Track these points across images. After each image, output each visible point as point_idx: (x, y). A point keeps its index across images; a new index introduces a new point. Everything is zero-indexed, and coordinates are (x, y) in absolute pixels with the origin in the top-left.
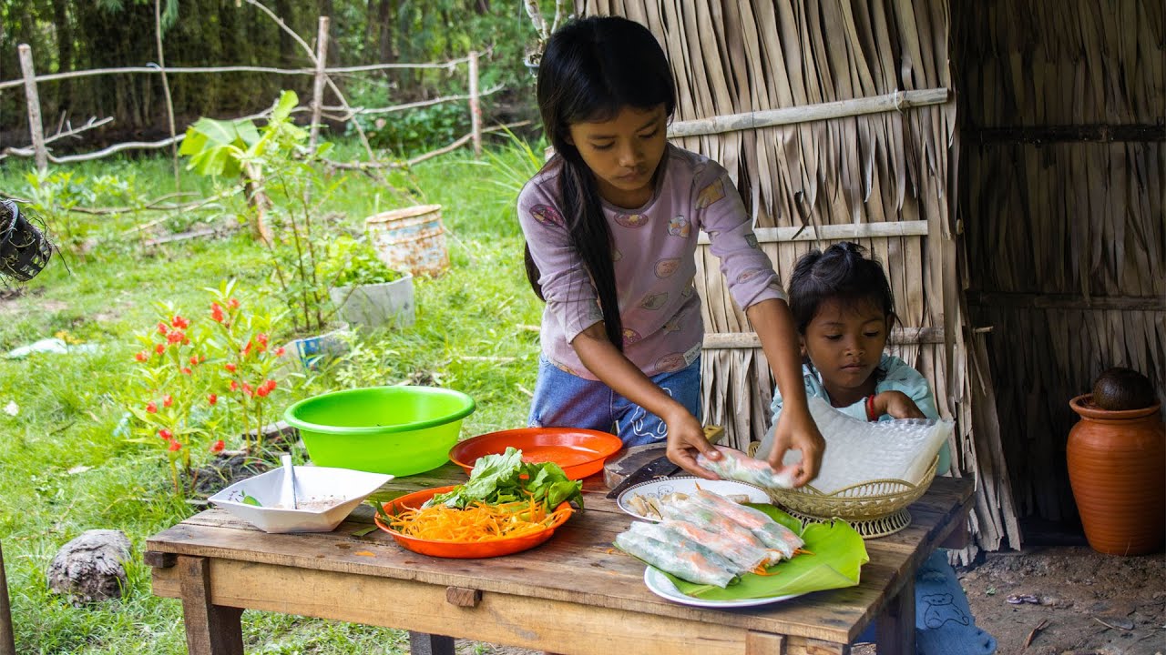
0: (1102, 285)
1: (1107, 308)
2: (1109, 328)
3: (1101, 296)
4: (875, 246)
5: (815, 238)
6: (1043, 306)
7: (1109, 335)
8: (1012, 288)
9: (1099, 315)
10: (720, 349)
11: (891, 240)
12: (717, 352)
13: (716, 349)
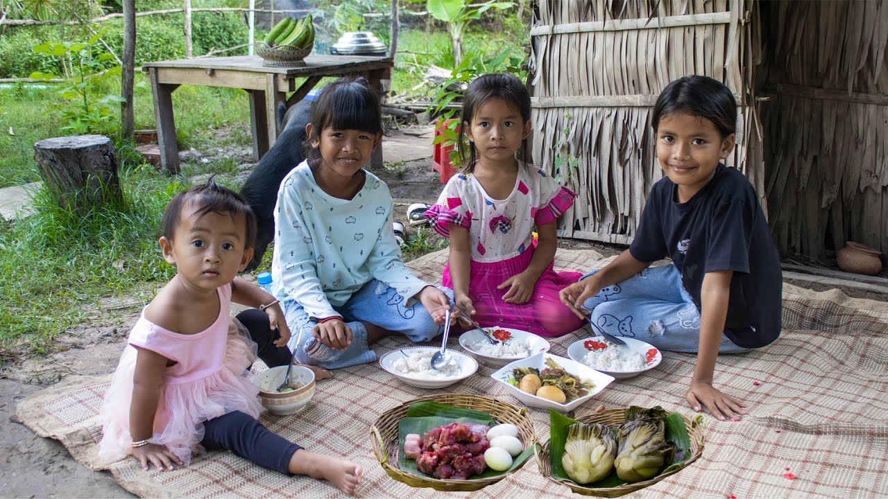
0: (866, 83)
1: (866, 103)
2: (866, 117)
3: (864, 93)
4: (697, 32)
5: (658, 26)
6: (821, 97)
7: (866, 123)
8: (801, 82)
9: (861, 107)
10: (598, 107)
11: (708, 27)
12: (596, 109)
13: (594, 107)
